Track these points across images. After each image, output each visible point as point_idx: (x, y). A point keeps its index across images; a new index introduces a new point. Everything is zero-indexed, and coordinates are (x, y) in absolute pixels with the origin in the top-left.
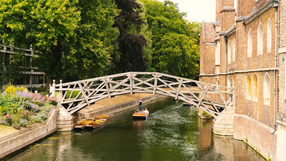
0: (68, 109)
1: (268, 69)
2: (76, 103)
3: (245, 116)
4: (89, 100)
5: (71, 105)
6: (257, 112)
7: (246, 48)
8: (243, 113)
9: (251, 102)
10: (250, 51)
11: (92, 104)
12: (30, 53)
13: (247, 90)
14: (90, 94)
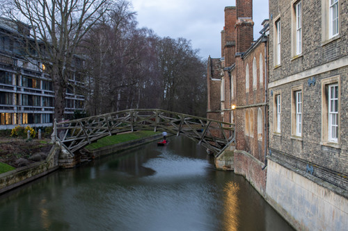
0: (70, 148)
1: (260, 104)
2: (78, 141)
3: (244, 152)
4: (90, 138)
5: (72, 143)
6: (253, 148)
7: (245, 83)
8: (243, 149)
9: (249, 138)
10: (247, 87)
11: (93, 142)
12: (40, 92)
13: (246, 126)
14: (92, 132)
